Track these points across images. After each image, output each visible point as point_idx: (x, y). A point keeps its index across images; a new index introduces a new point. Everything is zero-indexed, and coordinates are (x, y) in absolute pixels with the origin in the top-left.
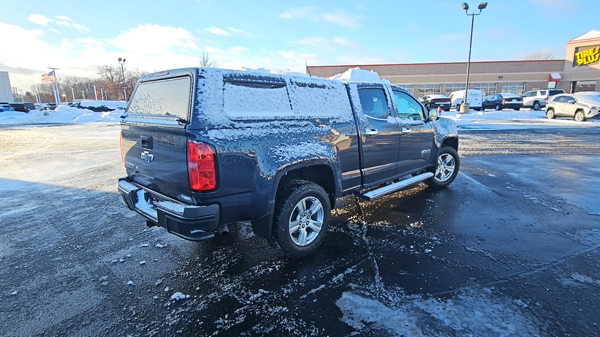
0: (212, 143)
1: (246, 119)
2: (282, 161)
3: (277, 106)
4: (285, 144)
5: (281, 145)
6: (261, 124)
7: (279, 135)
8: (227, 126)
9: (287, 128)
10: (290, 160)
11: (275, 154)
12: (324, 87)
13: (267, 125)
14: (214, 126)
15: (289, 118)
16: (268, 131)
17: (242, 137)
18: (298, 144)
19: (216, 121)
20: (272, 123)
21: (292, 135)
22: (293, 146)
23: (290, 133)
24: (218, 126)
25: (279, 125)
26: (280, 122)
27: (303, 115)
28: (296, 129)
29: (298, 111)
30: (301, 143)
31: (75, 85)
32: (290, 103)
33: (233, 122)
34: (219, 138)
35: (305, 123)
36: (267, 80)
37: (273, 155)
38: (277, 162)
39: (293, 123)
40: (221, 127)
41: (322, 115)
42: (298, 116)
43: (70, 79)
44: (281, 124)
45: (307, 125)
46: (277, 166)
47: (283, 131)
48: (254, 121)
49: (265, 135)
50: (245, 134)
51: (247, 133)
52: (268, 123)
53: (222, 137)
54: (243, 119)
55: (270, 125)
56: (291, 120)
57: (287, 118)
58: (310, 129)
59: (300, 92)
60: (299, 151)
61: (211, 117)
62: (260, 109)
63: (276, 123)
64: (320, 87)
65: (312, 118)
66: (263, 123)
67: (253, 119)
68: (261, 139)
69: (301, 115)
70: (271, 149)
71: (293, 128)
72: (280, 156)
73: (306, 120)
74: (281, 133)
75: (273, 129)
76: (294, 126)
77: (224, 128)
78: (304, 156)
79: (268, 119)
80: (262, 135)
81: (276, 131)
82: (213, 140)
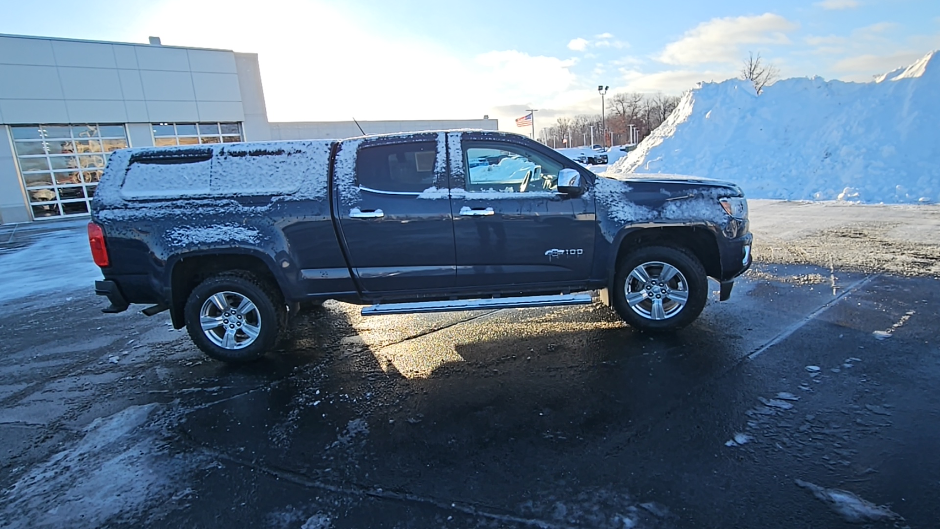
0: (100, 222)
1: (142, 199)
2: (177, 245)
3: (190, 183)
4: (188, 226)
5: (182, 227)
6: (159, 204)
7: (181, 215)
8: (119, 206)
9: (196, 208)
10: (187, 245)
11: (171, 237)
12: (280, 152)
13: (166, 205)
14: (106, 206)
15: (201, 197)
16: (168, 211)
17: (133, 218)
18: (207, 227)
19: (109, 201)
20: (174, 202)
21: (201, 216)
22: (200, 229)
23: (198, 214)
24: (110, 206)
25: (183, 205)
26: (187, 202)
27: (225, 192)
28: (209, 209)
29: (218, 188)
30: (212, 225)
31: (584, 126)
32: (210, 179)
33: (126, 203)
34: (109, 217)
35: (225, 201)
36: (184, 154)
37: (167, 238)
38: (170, 245)
39: (205, 202)
40: (113, 207)
41: (258, 191)
42: (215, 194)
43: (579, 119)
44: (187, 204)
45: (227, 205)
46: (169, 250)
47: (188, 212)
48: (153, 201)
49: (163, 216)
50: (137, 214)
51: (139, 214)
52: (169, 203)
53: (111, 217)
54: (139, 199)
55: (171, 205)
56: (205, 198)
57: (197, 197)
58: (232, 209)
59: (232, 164)
60: (205, 234)
61: (104, 198)
62: (164, 188)
63: (179, 203)
64: (272, 153)
65: (239, 196)
66: (163, 203)
67: (151, 198)
68: (157, 220)
69: (220, 192)
70: (168, 231)
71: (205, 209)
72: (176, 239)
73: (228, 198)
74: (185, 214)
75: (174, 210)
76: (208, 205)
77: (116, 208)
78: (210, 242)
79: (170, 198)
80: (158, 216)
81: (178, 211)
82: (101, 220)
